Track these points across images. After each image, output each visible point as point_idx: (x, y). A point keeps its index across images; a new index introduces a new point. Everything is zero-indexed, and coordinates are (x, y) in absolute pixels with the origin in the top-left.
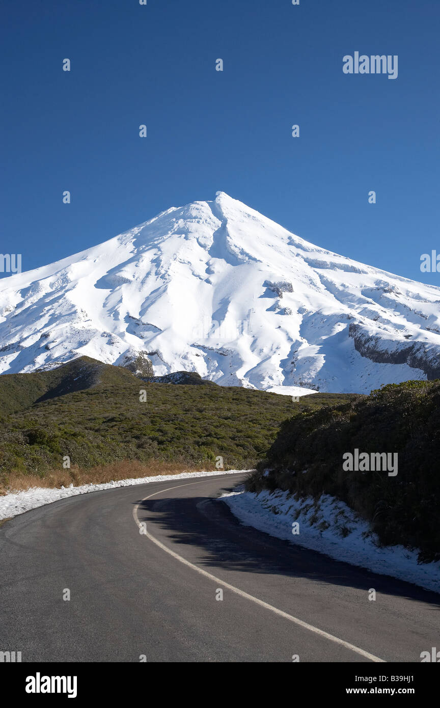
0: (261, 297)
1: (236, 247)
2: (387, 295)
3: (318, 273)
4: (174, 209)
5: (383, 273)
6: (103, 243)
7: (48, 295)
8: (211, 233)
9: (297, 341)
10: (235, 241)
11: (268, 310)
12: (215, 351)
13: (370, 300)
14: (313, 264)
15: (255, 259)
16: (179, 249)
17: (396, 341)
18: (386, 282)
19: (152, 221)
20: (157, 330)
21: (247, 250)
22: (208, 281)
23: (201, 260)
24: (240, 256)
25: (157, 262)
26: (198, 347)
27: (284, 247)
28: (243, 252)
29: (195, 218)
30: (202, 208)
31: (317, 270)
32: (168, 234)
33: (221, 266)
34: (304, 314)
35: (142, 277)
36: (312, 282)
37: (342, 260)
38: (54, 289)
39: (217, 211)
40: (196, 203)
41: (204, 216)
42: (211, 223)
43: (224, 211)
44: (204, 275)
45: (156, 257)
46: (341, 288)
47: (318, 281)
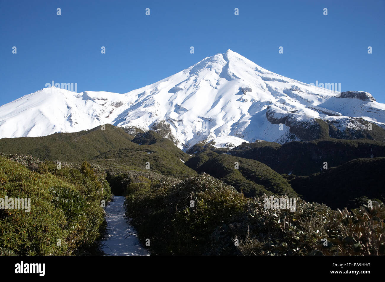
0: (236, 94)
1: (231, 73)
2: (294, 92)
3: (266, 83)
4: (208, 57)
5: (298, 82)
6: (177, 74)
7: (149, 96)
8: (222, 67)
9: (244, 114)
10: (231, 70)
11: (237, 100)
12: (207, 119)
13: (286, 95)
14: (265, 79)
15: (238, 78)
16: (206, 75)
17: (282, 113)
18: (296, 86)
19: (198, 63)
20: (186, 110)
21: (235, 74)
22: (216, 88)
23: (215, 79)
24: (232, 77)
25: (195, 81)
26: (201, 117)
27: (253, 72)
28: (233, 75)
29: (216, 61)
30: (219, 56)
31: (266, 82)
32: (203, 68)
33: (223, 81)
34: (253, 101)
35: (187, 88)
36: (262, 87)
37: (278, 77)
38: (151, 94)
39: (226, 58)
40: (217, 55)
41: (220, 60)
42: (222, 63)
43: (228, 57)
44: (215, 85)
45: (196, 78)
46: (274, 90)
47: (265, 87)
